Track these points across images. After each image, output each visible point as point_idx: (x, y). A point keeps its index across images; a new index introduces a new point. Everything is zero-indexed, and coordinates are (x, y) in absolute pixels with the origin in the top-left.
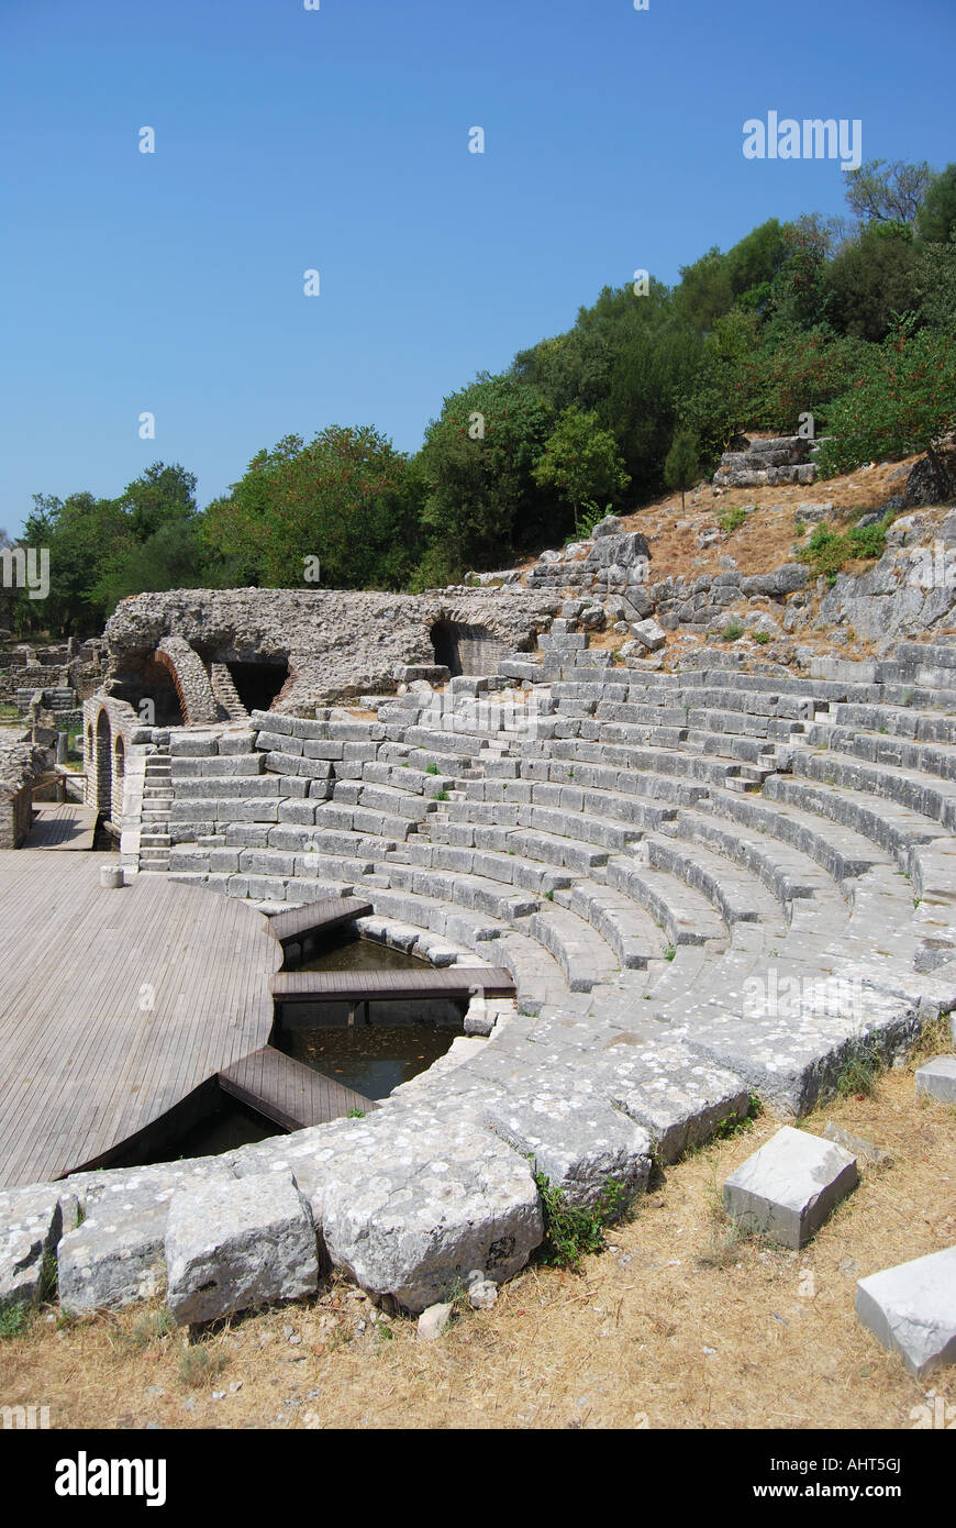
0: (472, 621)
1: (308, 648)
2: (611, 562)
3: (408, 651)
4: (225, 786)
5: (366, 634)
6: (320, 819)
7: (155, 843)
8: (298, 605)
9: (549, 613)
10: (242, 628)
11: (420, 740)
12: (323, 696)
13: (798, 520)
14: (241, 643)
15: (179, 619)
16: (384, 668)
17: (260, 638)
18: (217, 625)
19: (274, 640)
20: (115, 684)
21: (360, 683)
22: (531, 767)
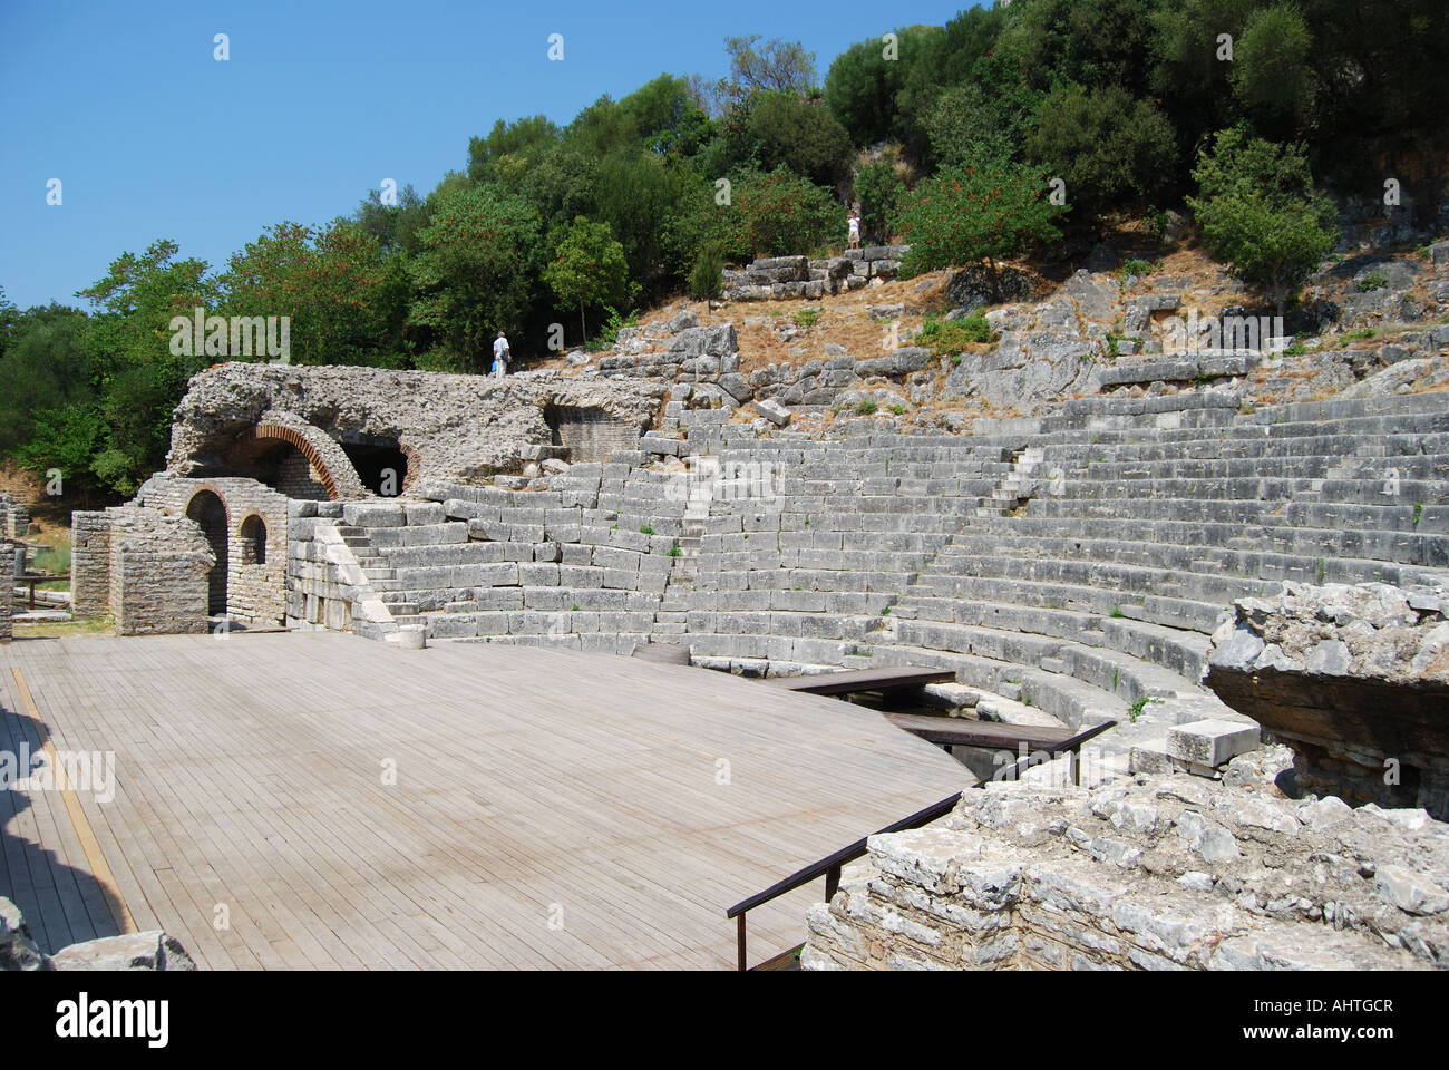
0: (584, 403)
1: (420, 427)
2: (700, 352)
3: (528, 432)
4: (444, 552)
5: (474, 416)
6: (565, 580)
7: (404, 611)
8: (398, 384)
9: (658, 397)
10: (346, 404)
11: (616, 505)
12: (461, 474)
13: (874, 317)
14: (345, 421)
15: (278, 391)
16: (510, 447)
17: (365, 416)
18: (320, 400)
19: (382, 419)
20: (195, 466)
21: (493, 462)
22: (758, 520)
